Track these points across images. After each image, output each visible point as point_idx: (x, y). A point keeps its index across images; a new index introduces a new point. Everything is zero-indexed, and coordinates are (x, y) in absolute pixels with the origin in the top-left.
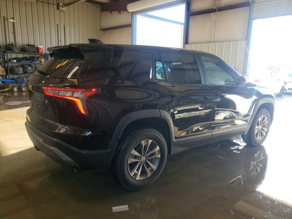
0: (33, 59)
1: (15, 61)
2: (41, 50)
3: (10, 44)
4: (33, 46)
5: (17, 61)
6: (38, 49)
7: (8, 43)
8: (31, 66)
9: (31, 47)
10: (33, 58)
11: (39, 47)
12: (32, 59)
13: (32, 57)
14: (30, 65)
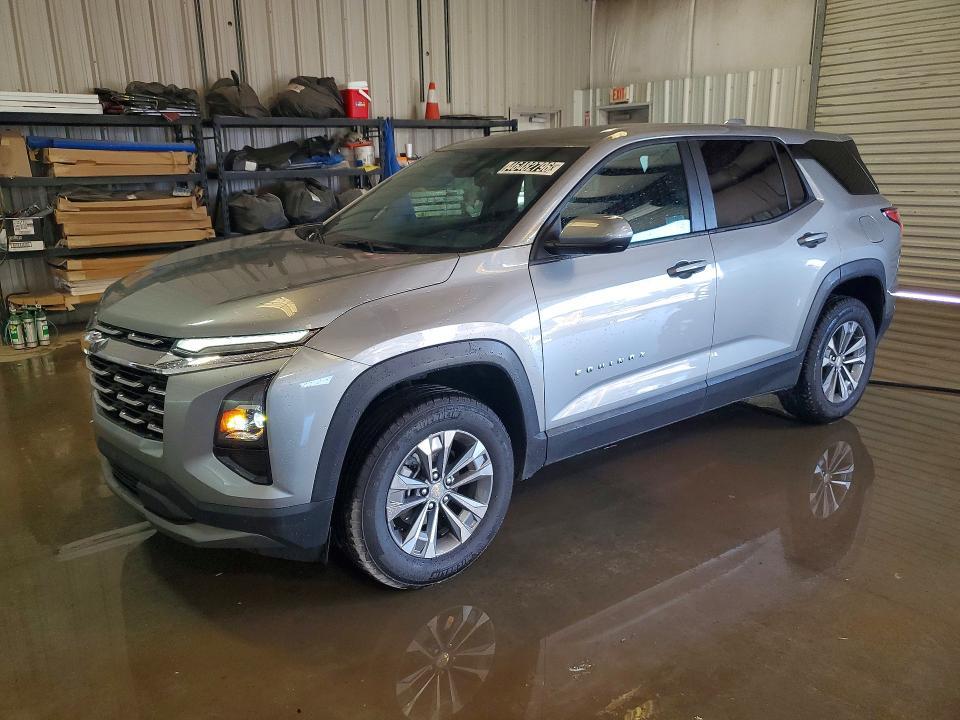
0: (324, 151)
1: (251, 166)
2: (360, 104)
3: (222, 82)
4: (327, 83)
5: (260, 168)
6: (346, 97)
7: (213, 78)
8: (319, 188)
9: (320, 88)
10: (324, 143)
11: (353, 86)
12: (320, 149)
13: (318, 138)
14: (310, 183)
